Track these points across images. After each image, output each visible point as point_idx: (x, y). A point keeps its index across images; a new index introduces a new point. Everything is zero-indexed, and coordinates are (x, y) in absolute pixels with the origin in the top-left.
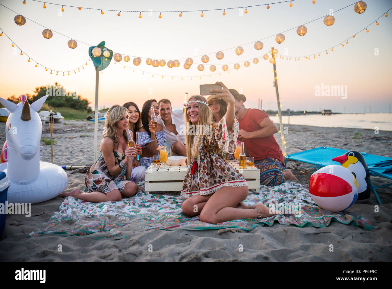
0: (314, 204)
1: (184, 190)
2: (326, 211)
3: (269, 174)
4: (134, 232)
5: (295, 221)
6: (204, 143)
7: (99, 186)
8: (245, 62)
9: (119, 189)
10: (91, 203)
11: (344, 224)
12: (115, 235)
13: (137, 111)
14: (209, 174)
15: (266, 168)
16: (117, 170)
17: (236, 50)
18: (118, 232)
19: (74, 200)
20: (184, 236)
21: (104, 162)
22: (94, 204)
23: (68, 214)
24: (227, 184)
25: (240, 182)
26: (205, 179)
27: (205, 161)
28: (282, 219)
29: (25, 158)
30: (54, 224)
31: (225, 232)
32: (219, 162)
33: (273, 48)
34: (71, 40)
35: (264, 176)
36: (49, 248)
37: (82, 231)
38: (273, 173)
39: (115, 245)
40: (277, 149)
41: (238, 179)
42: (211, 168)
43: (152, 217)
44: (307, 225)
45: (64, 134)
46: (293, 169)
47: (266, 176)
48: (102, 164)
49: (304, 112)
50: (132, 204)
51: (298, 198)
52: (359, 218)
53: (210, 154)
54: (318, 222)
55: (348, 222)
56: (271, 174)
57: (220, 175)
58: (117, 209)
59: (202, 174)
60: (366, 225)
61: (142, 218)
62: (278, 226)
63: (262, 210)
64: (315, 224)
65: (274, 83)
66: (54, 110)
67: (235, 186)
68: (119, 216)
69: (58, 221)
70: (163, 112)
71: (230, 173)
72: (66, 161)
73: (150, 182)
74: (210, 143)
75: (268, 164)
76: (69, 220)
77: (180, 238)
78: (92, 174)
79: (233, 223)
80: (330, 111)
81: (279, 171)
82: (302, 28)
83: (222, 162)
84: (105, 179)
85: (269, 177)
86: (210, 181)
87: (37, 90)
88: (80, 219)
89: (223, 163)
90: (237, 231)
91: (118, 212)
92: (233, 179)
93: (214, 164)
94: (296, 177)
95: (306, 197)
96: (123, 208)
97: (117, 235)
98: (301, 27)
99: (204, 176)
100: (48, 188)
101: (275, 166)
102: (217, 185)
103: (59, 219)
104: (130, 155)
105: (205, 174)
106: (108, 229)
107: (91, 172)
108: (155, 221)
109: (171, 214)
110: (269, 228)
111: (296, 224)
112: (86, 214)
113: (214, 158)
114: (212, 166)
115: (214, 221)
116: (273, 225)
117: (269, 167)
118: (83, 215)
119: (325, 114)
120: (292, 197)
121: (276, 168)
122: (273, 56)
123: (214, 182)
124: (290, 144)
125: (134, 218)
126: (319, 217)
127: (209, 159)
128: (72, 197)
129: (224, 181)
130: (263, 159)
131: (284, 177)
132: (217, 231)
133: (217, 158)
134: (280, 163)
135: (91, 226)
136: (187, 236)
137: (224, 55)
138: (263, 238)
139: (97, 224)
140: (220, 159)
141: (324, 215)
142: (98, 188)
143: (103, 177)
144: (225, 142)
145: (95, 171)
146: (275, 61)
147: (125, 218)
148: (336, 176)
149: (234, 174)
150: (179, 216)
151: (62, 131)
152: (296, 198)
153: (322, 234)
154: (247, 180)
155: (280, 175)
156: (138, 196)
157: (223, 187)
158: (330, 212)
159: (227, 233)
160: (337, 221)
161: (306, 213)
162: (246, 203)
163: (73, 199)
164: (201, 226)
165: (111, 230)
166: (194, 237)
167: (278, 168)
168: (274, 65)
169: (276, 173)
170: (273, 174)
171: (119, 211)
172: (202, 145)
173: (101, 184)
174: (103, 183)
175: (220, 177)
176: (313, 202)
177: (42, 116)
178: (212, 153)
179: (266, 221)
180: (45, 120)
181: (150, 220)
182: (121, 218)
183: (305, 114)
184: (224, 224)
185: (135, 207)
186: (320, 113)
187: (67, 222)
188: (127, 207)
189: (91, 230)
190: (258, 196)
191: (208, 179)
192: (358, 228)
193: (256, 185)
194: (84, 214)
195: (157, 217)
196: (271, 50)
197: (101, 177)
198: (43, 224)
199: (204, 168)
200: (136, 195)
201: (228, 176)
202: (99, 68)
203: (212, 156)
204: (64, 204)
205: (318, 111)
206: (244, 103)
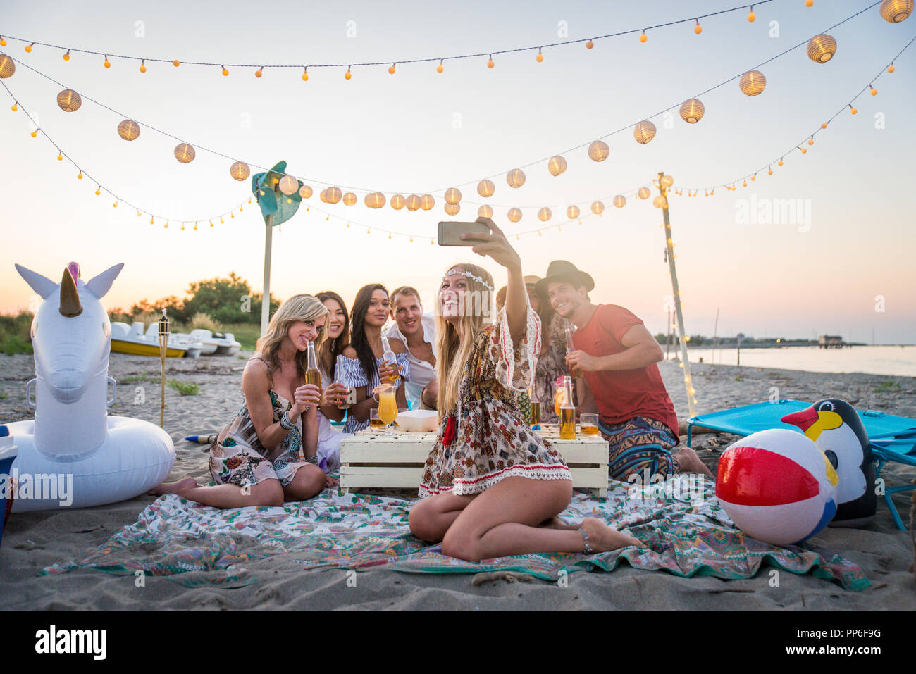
0: (733, 527)
1: (426, 485)
2: (757, 541)
3: (637, 455)
4: (276, 572)
5: (673, 563)
6: (470, 373)
7: (235, 473)
8: (594, 204)
9: (281, 481)
10: (213, 510)
11: (793, 573)
12: (231, 577)
13: (341, 311)
14: (479, 445)
15: (631, 442)
16: (275, 433)
17: (551, 164)
18: (243, 570)
19: (178, 502)
20: (390, 585)
21: (249, 419)
22: (219, 511)
23: (152, 530)
24: (517, 472)
25: (550, 468)
26: (468, 456)
27: (471, 414)
28: (641, 557)
29: (62, 398)
30: (109, 549)
31: (489, 581)
32: (502, 417)
33: (661, 174)
34: (183, 145)
35: (625, 460)
36: (72, 601)
37: (163, 567)
38: (647, 454)
39: (217, 600)
40: (663, 398)
41: (545, 461)
42: (485, 431)
43: (336, 542)
44: (700, 572)
45: (230, 377)
46: (707, 451)
47: (628, 461)
48: (244, 422)
49: (776, 340)
50: (302, 513)
51: (697, 511)
52: (837, 562)
53: (482, 398)
54: (731, 566)
55: (806, 568)
56: (641, 457)
57: (504, 448)
58: (263, 524)
59: (463, 443)
60: (850, 577)
61: (314, 543)
62: (627, 572)
63: (595, 534)
64: (722, 570)
65: (666, 252)
66: (223, 328)
67: (536, 477)
68: (264, 538)
69: (122, 544)
70: (403, 315)
71: (526, 445)
72: (206, 426)
73: (353, 465)
74: (482, 372)
75: (636, 432)
76: (147, 544)
77: (381, 589)
78: (222, 447)
79: (519, 562)
80: (839, 338)
81: (662, 450)
82: (693, 104)
83: (509, 419)
84: (249, 456)
85: (635, 463)
86: (478, 461)
87: (194, 287)
88: (171, 542)
89: (512, 422)
90: (519, 579)
91: (266, 529)
92: (532, 459)
93: (490, 422)
94: (708, 466)
95: (716, 510)
96: (280, 521)
97: (235, 578)
98: (689, 101)
99: (465, 450)
100: (120, 471)
101: (653, 439)
102: (495, 473)
103: (124, 540)
104: (304, 402)
105: (469, 444)
106: (224, 565)
107: (219, 443)
108: (340, 553)
109: (381, 538)
110: (603, 575)
111: (675, 568)
112: (192, 531)
113: (490, 407)
114: (487, 426)
115: (472, 555)
116: (615, 570)
117: (638, 439)
118: (182, 534)
119: (826, 346)
120: (683, 509)
121: (654, 443)
122: (662, 191)
123: (490, 465)
124: (721, 401)
125: (295, 544)
126: (735, 556)
127: (480, 411)
128: (175, 496)
129: (510, 464)
130: (626, 422)
131: (676, 465)
132: (470, 576)
133: (498, 408)
134: (667, 432)
135: (187, 556)
136: (397, 586)
137: (524, 178)
138: (576, 598)
139: (202, 551)
140: (505, 411)
141: (748, 551)
142: (232, 475)
143: (245, 453)
144: (506, 363)
145: (229, 439)
146: (667, 203)
147: (274, 542)
148: (778, 455)
149: (537, 448)
150: (396, 542)
151: (229, 371)
152: (694, 511)
153: (730, 593)
154: (571, 465)
155: (664, 460)
156: (322, 497)
157: (507, 477)
158: (765, 544)
159: (495, 582)
160: (777, 565)
161: (707, 546)
162: (567, 517)
163: (175, 499)
164: (437, 564)
165: (230, 567)
166: (412, 589)
167: (660, 443)
168: (666, 212)
169: (655, 455)
170: (647, 457)
171: (268, 527)
172: (465, 376)
173: (239, 468)
174: (244, 466)
175: (504, 454)
176: (731, 522)
177: (194, 339)
178: (487, 397)
179: (600, 560)
180: (200, 349)
181: (330, 549)
182: (265, 543)
183: (780, 347)
184: (495, 562)
185: (307, 519)
186: (815, 343)
187: (143, 547)
188: (291, 519)
189: (184, 566)
190: (603, 505)
191: (476, 457)
192: (829, 583)
193: (599, 479)
194: (187, 531)
195: (349, 543)
196: (657, 177)
197: (240, 452)
198: (88, 550)
199: (468, 430)
200: (321, 495)
201: (520, 453)
202: (272, 220)
203: (487, 404)
204: (151, 508)
205: (811, 338)
206: (589, 293)
